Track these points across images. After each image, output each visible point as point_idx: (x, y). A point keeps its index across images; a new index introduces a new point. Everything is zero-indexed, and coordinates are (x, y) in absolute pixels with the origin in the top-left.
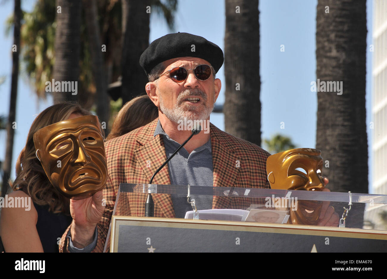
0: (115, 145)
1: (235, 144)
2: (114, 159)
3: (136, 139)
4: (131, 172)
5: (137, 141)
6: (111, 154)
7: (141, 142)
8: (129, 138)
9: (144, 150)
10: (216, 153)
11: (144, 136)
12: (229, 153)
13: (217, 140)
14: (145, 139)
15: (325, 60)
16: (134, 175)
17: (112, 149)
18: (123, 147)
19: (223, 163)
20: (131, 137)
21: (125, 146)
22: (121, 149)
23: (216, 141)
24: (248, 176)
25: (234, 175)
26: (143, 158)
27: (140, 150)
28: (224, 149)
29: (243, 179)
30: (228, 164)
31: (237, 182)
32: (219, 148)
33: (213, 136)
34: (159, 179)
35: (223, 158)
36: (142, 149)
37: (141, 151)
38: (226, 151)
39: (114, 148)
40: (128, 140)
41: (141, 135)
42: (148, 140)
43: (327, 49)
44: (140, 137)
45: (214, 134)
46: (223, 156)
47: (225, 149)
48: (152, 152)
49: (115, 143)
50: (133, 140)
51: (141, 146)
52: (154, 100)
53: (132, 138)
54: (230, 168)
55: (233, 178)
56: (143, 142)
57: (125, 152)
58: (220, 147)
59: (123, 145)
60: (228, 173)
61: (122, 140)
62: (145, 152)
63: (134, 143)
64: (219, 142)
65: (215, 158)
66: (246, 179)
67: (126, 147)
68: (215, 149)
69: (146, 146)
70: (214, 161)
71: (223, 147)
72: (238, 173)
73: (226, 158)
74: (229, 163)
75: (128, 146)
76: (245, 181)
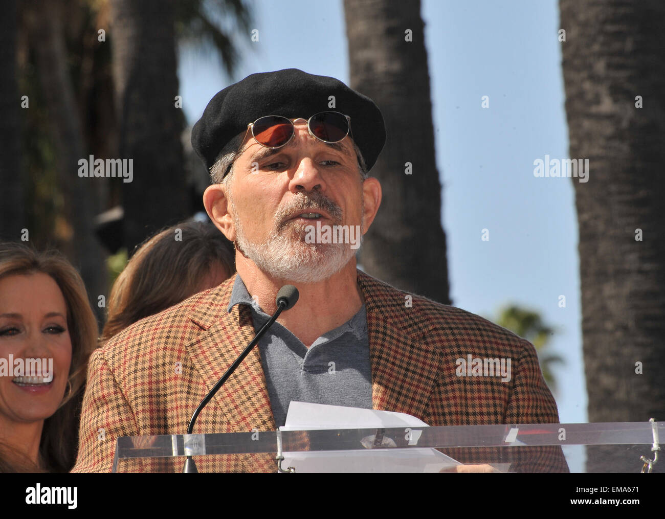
0: (142, 332)
1: (428, 319)
2: (140, 367)
3: (190, 316)
4: (181, 392)
5: (194, 322)
6: (134, 355)
7: (202, 322)
8: (175, 316)
9: (209, 339)
10: (378, 347)
11: (208, 309)
12: (409, 342)
13: (381, 316)
14: (210, 316)
15: (587, 124)
16: (187, 399)
17: (137, 342)
18: (160, 338)
19: (396, 368)
20: (180, 313)
21: (165, 335)
22: (156, 341)
23: (377, 319)
24: (458, 394)
25: (422, 395)
26: (206, 358)
27: (198, 342)
28: (399, 335)
29: (445, 403)
30: (407, 370)
31: (431, 411)
32: (385, 334)
33: (372, 308)
34: (243, 403)
35: (395, 358)
36: (205, 338)
37: (202, 343)
38: (402, 339)
39: (140, 338)
40: (173, 321)
41: (202, 308)
42: (216, 316)
43: (590, 96)
44: (199, 312)
45: (374, 302)
46: (396, 352)
47: (402, 334)
48: (227, 342)
49: (144, 327)
50: (184, 319)
51: (203, 332)
52: (223, 225)
53: (182, 316)
54: (412, 378)
55: (420, 402)
56: (207, 321)
57: (165, 349)
58: (389, 332)
59: (162, 332)
60: (408, 390)
61: (161, 320)
62: (212, 344)
63: (186, 327)
64: (385, 321)
65: (375, 360)
66: (452, 402)
67: (168, 337)
68: (376, 338)
69: (213, 330)
70: (374, 366)
71: (395, 330)
72: (433, 387)
73: (403, 355)
74: (411, 368)
75: (172, 335)
76: (449, 406)
